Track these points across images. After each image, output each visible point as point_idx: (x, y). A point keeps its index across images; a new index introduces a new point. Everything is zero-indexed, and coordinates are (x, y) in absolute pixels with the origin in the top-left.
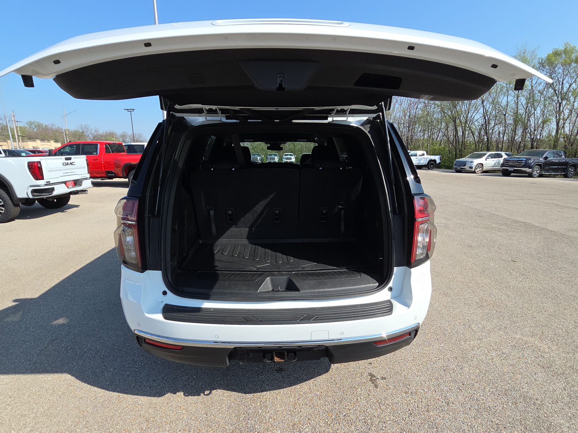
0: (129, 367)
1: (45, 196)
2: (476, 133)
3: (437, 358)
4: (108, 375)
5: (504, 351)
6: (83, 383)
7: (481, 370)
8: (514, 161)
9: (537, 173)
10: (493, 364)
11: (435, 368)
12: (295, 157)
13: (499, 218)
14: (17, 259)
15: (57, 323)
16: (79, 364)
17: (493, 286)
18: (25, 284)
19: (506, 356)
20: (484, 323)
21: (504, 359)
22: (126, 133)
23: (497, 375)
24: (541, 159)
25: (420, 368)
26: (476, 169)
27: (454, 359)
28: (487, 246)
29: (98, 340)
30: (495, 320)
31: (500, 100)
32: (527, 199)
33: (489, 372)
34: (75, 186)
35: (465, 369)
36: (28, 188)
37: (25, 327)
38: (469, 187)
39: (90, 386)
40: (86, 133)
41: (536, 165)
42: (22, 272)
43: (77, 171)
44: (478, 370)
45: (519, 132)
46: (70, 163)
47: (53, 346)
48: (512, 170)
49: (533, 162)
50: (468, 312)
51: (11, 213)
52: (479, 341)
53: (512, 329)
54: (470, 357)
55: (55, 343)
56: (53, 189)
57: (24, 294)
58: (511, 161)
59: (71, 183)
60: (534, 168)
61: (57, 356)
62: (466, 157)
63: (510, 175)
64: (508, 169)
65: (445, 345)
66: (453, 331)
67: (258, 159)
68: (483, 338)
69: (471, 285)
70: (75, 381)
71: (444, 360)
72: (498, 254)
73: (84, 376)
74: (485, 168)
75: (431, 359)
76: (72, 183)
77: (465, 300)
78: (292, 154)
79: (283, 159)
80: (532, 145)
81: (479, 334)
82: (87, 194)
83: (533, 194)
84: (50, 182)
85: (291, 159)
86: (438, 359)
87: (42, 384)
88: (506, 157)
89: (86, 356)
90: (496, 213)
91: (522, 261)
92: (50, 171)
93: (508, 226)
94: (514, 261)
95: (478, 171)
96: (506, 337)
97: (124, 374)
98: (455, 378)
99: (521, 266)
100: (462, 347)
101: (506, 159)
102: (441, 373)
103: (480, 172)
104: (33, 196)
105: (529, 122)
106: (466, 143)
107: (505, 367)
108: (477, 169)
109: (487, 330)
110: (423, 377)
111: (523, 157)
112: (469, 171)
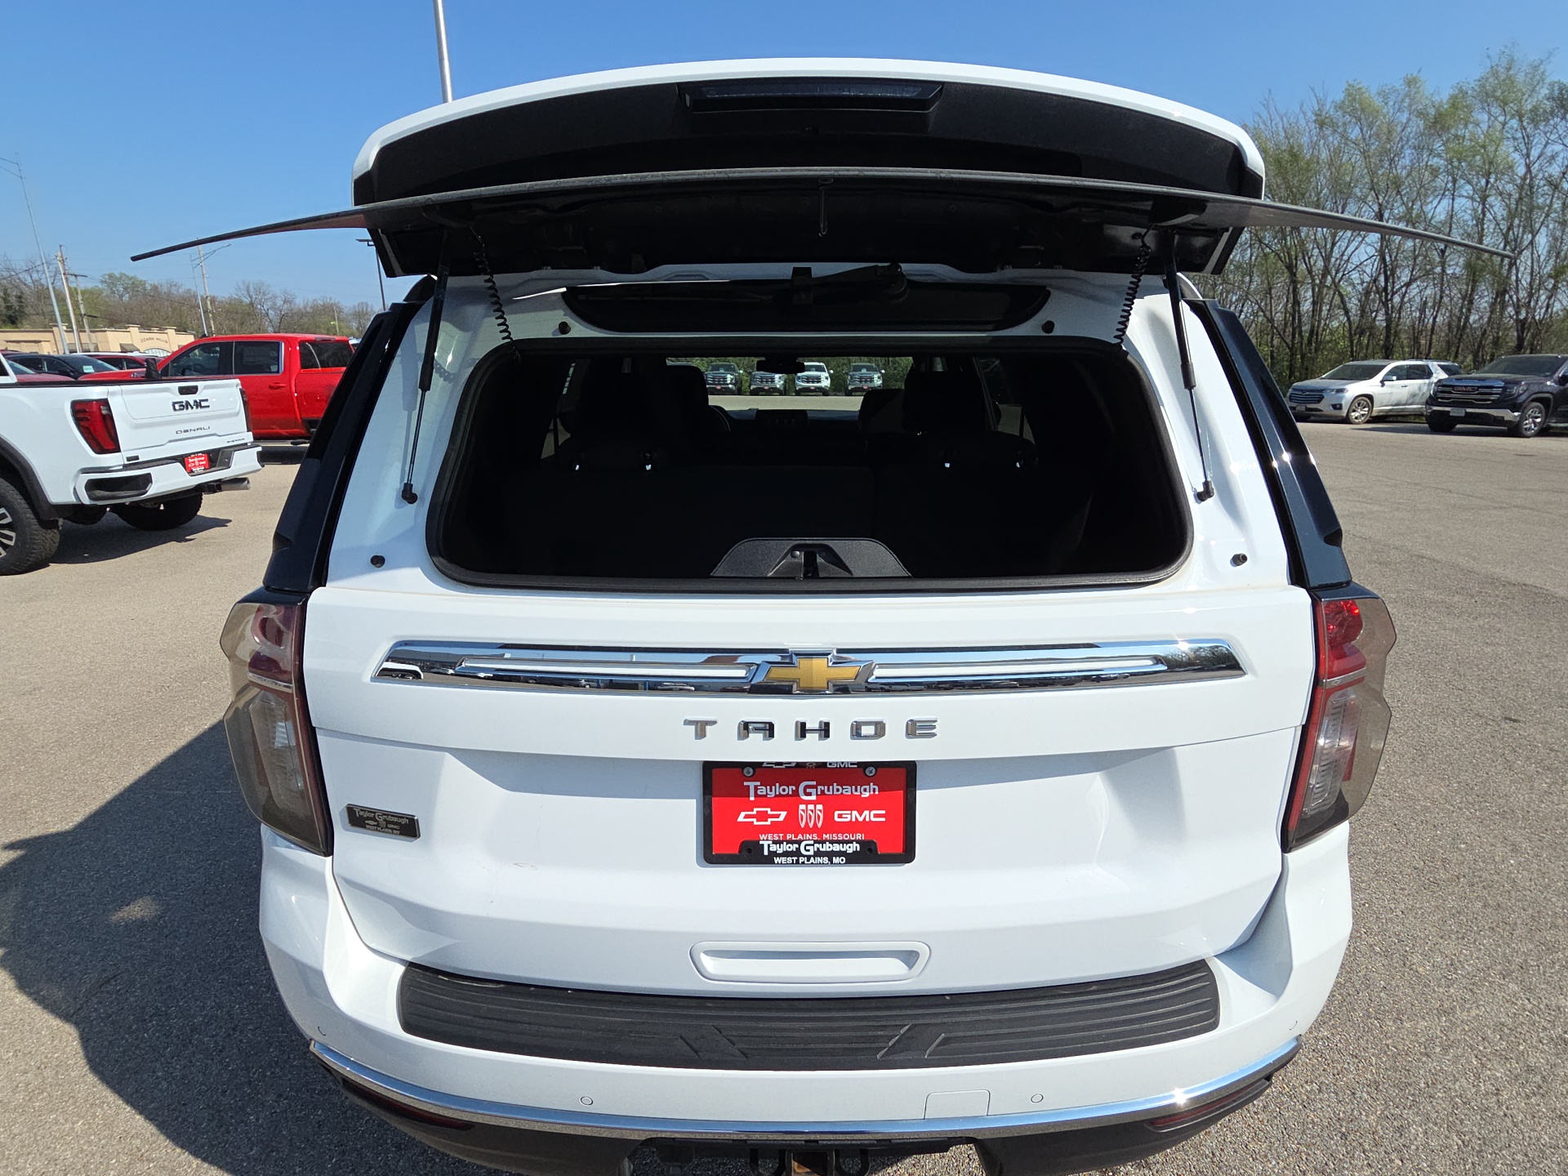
0: (326, 1092)
1: (127, 498)
2: (1353, 305)
3: (1312, 1082)
4: (257, 1120)
5: (1532, 1061)
6: (178, 1150)
7: (1467, 1138)
8: (1468, 389)
9: (1534, 423)
10: (1502, 1113)
11: (1311, 1126)
12: (831, 375)
13: (1442, 569)
14: (37, 692)
15: (123, 918)
16: (172, 1073)
17: (1461, 809)
18: (48, 776)
19: (1541, 1082)
20: (1450, 947)
21: (1534, 1094)
22: (367, 305)
23: (1519, 1157)
24: (1548, 383)
25: (1262, 1122)
26: (1351, 410)
27: (1369, 1090)
28: (1420, 665)
29: (240, 985)
30: (1484, 936)
31: (1429, 206)
32: (1516, 506)
33: (1492, 1147)
34: (211, 467)
35: (1413, 1131)
36: (76, 476)
37: (29, 928)
38: (1338, 468)
39: (199, 1161)
40: (259, 306)
41: (1533, 400)
42: (46, 736)
43: (215, 426)
44: (1455, 1138)
45: (1484, 300)
46: (195, 401)
47: (101, 1003)
48: (1460, 415)
49: (1525, 391)
50: (1393, 906)
51: (35, 546)
52: (1444, 1019)
53: (1545, 972)
54: (1422, 1085)
55: (108, 992)
56: (147, 479)
57: (42, 811)
58: (1460, 389)
59: (199, 461)
60: (1525, 411)
61: (110, 1042)
62: (1323, 376)
63: (1454, 430)
64: (1449, 412)
65: (1334, 1031)
66: (1355, 978)
67: (729, 382)
68: (1455, 1007)
69: (1387, 802)
70: (155, 1142)
71: (1337, 1094)
72: (1456, 693)
73: (184, 1120)
74: (1377, 409)
75: (1294, 1087)
76: (203, 458)
77: (1376, 859)
78: (822, 364)
79: (797, 382)
80: (1520, 339)
81: (1441, 990)
82: (247, 489)
83: (1531, 490)
84: (137, 458)
85: (818, 380)
86: (1315, 1087)
87: (55, 1148)
88: (1444, 376)
89: (197, 1046)
90: (1429, 553)
91: (1537, 718)
92: (138, 427)
93: (1472, 596)
94: (1510, 719)
95: (1356, 418)
96: (1529, 1006)
97: (307, 1115)
98: (1384, 1170)
99: (1538, 736)
100: (1390, 1041)
101: (1444, 383)
102: (1334, 1148)
103: (1363, 418)
104: (90, 498)
105: (1514, 271)
106: (1322, 335)
107: (1544, 1122)
108: (1354, 411)
109: (1464, 977)
110: (1274, 1163)
111: (1494, 377)
112: (1331, 417)
